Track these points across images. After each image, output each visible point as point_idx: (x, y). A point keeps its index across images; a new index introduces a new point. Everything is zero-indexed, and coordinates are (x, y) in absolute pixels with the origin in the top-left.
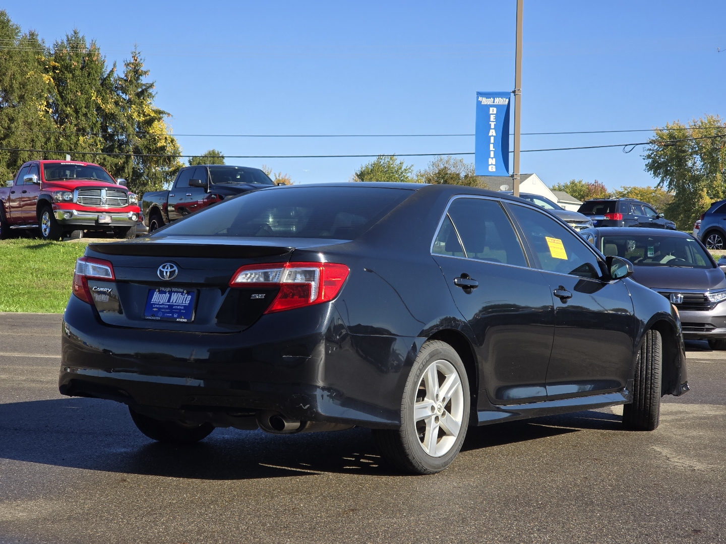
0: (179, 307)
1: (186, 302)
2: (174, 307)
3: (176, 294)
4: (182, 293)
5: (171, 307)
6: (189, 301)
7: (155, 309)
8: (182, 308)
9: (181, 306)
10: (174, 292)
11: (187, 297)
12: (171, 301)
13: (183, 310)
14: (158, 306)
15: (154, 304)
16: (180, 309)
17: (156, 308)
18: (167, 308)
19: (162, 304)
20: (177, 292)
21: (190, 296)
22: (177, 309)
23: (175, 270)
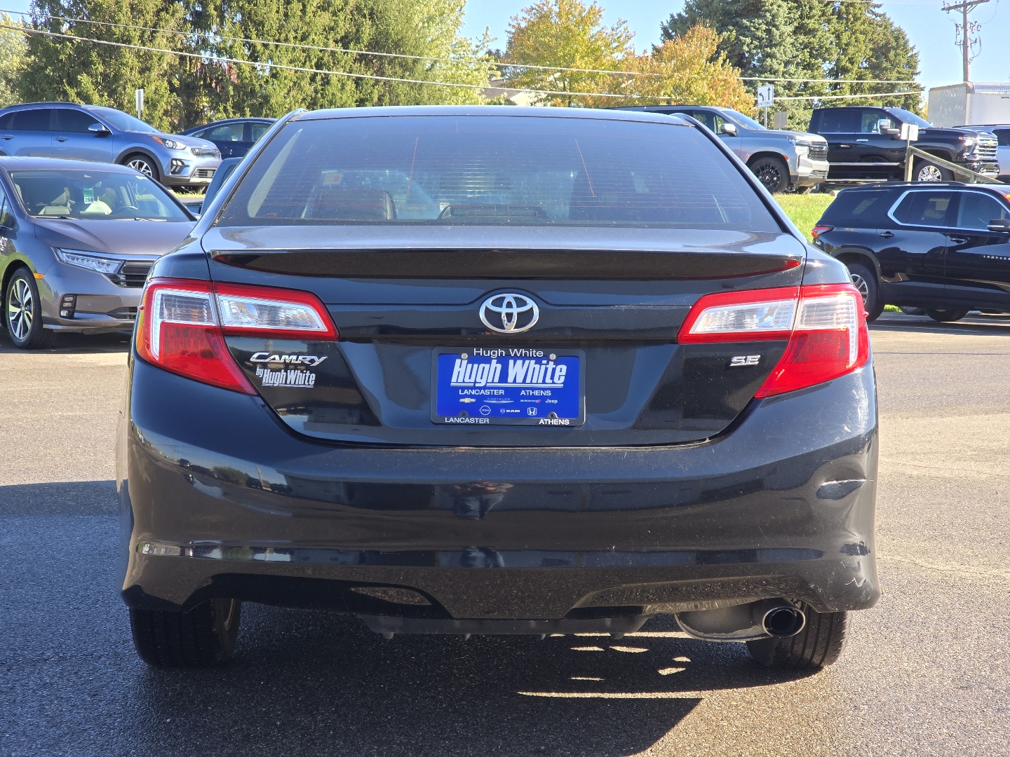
0: (536, 393)
1: (556, 380)
2: (523, 393)
3: (519, 362)
4: (538, 361)
5: (513, 393)
6: (562, 379)
7: (467, 400)
8: (549, 393)
9: (544, 389)
10: (516, 358)
11: (554, 370)
12: (510, 379)
13: (551, 398)
14: (474, 392)
15: (463, 389)
16: (543, 398)
17: (471, 396)
18: (501, 397)
19: (485, 388)
20: (524, 358)
21: (564, 368)
22: (534, 397)
23: (532, 309)
